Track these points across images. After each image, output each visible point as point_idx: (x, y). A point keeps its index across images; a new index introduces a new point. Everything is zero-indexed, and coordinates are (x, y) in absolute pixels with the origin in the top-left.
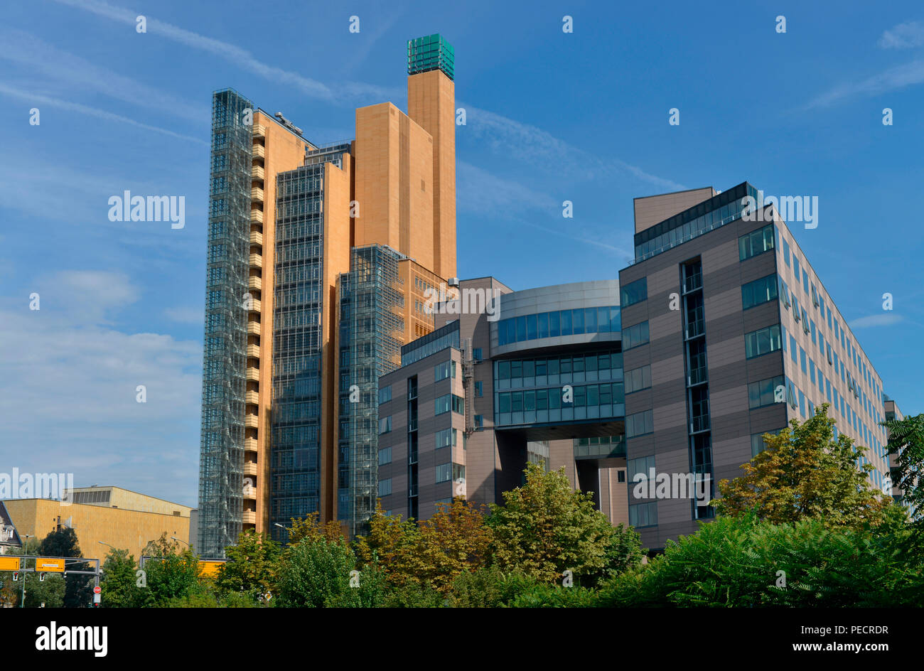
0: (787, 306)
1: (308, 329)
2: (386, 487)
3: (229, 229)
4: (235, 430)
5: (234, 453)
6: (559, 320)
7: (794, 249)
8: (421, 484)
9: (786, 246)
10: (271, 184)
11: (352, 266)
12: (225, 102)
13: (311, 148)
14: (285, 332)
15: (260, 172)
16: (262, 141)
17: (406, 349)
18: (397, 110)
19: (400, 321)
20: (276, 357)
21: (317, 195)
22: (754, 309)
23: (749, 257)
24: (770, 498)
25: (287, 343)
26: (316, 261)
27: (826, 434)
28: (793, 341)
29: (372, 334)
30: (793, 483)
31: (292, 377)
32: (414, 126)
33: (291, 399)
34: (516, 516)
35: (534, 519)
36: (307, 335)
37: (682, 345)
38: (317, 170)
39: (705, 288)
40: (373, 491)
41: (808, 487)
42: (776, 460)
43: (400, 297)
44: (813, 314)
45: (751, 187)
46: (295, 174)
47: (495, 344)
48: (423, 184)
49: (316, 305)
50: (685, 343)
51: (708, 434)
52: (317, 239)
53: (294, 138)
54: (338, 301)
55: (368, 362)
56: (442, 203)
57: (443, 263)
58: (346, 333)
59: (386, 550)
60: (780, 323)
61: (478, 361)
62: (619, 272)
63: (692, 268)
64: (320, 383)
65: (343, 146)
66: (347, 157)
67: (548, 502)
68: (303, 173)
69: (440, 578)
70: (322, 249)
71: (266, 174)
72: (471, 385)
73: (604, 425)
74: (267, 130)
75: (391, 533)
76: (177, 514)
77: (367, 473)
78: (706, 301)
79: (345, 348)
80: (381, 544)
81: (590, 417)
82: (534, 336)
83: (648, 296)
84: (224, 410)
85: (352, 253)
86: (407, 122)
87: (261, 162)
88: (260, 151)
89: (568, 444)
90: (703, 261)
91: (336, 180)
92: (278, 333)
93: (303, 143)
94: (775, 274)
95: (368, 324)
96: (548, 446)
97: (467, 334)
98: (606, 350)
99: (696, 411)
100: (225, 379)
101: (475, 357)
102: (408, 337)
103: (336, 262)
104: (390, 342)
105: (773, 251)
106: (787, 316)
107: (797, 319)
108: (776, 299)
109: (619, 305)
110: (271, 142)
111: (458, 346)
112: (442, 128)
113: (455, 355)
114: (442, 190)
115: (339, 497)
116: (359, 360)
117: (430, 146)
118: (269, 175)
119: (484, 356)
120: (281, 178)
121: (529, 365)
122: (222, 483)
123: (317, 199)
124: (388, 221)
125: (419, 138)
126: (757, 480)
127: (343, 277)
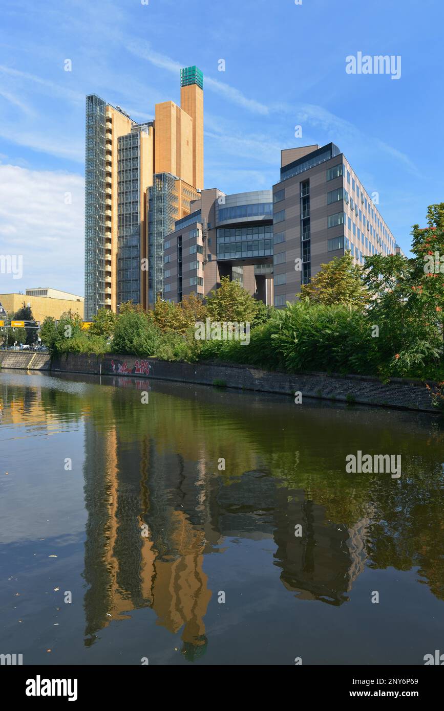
0: (347, 203)
1: (133, 213)
2: (168, 288)
3: (96, 165)
4: (101, 261)
5: (101, 272)
6: (245, 209)
7: (353, 176)
8: (183, 286)
9: (349, 174)
10: (115, 142)
11: (154, 182)
12: (92, 101)
13: (134, 124)
14: (123, 215)
15: (109, 136)
16: (110, 121)
17: (178, 223)
18: (175, 105)
19: (176, 210)
20: (119, 227)
21: (137, 147)
22: (332, 204)
23: (331, 180)
24: (322, 292)
25: (126, 220)
26: (137, 181)
27: (349, 264)
28: (349, 220)
29: (163, 216)
30: (332, 286)
31: (126, 236)
32: (183, 113)
33: (126, 247)
34: (216, 301)
35: (225, 303)
36: (130, 217)
37: (299, 221)
38: (137, 135)
39: (311, 194)
40: (164, 290)
41: (338, 289)
42: (326, 275)
43: (176, 198)
44: (360, 207)
45: (334, 145)
46: (126, 137)
47: (217, 221)
48: (188, 142)
49: (137, 202)
50: (301, 220)
51: (309, 263)
52: (137, 169)
53: (126, 119)
54: (147, 200)
55: (161, 229)
56: (197, 151)
57: (197, 181)
58: (151, 216)
59: (161, 317)
60: (343, 211)
61: (210, 229)
62: (273, 186)
63: (305, 184)
64: (139, 239)
65: (149, 123)
66: (151, 128)
67: (231, 295)
68: (130, 137)
69: (184, 329)
70: (139, 175)
71: (113, 137)
72: (207, 241)
73: (266, 259)
74: (113, 115)
75: (164, 309)
76: (78, 300)
77: (161, 281)
78: (311, 200)
79: (150, 223)
80: (160, 314)
81: (260, 255)
82: (235, 217)
83: (286, 197)
84: (95, 252)
85: (154, 176)
86: (180, 111)
87: (110, 131)
88: (109, 125)
89: (252, 267)
90: (310, 181)
91: (146, 138)
92: (119, 215)
93: (130, 121)
94: (342, 187)
95: (161, 211)
96: (242, 269)
97: (205, 217)
98: (267, 223)
100: (95, 237)
101: (208, 227)
102: (179, 216)
103: (147, 181)
104: (171, 219)
105: (341, 176)
106: (347, 208)
107: (352, 209)
108: (342, 200)
109: (272, 202)
110: (114, 121)
111: (200, 222)
112: (197, 114)
113: (199, 226)
114: (197, 145)
115: (149, 294)
116: (156, 228)
117: (191, 123)
118: (114, 137)
119: (212, 226)
120: (119, 139)
121: (233, 231)
122: (95, 286)
123: (137, 150)
124: (171, 160)
125: (186, 118)
126: (317, 285)
127: (150, 188)
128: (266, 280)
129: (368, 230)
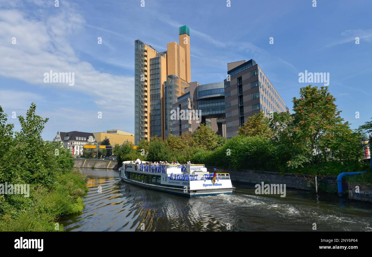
0: (261, 88)
1: (157, 94)
2: (175, 129)
3: (139, 72)
4: (142, 117)
5: (142, 122)
6: (211, 91)
7: (263, 74)
8: (182, 128)
9: (261, 74)
10: (148, 61)
11: (167, 79)
12: (137, 43)
13: (157, 53)
14: (153, 95)
15: (146, 58)
16: (146, 51)
17: (179, 98)
18: (176, 43)
19: (178, 92)
20: (151, 100)
21: (159, 63)
22: (253, 88)
23: (252, 76)
24: (249, 131)
25: (153, 97)
26: (159, 79)
27: (262, 117)
28: (262, 95)
29: (171, 95)
30: (254, 128)
31: (154, 105)
33: (154, 110)
34: (198, 135)
35: (202, 136)
36: (156, 96)
37: (238, 97)
38: (159, 58)
39: (243, 83)
40: (173, 130)
41: (257, 129)
42: (251, 122)
43: (178, 86)
44: (267, 89)
45: (253, 60)
46: (154, 59)
47: (198, 97)
48: (183, 60)
49: (159, 89)
51: (243, 117)
52: (159, 74)
53: (154, 50)
54: (164, 87)
55: (171, 101)
56: (187, 65)
57: (188, 78)
58: (166, 95)
59: (172, 143)
60: (259, 91)
61: (194, 101)
62: (224, 80)
63: (240, 79)
64: (161, 106)
65: (164, 52)
66: (166, 54)
67: (205, 133)
68: (155, 58)
69: (182, 149)
70: (160, 76)
71: (147, 59)
72: (193, 106)
73: (222, 115)
74: (147, 49)
75: (172, 139)
76: (132, 135)
77: (171, 126)
78: (243, 87)
79: (166, 98)
80: (171, 142)
81: (219, 113)
82: (206, 95)
83: (231, 85)
84: (140, 112)
85: (167, 76)
86: (179, 46)
87: (146, 56)
88: (146, 53)
89: (215, 119)
90: (242, 77)
91: (163, 60)
92: (151, 95)
93: (156, 52)
94: (258, 80)
95: (171, 93)
96: (211, 119)
97: (192, 95)
98: (222, 98)
99: (241, 111)
100: (139, 106)
101: (194, 100)
102: (179, 95)
103: (164, 79)
104: (175, 96)
105: (257, 75)
106: (261, 90)
107: (263, 91)
108: (258, 86)
109: (224, 87)
110: (148, 51)
111: (189, 97)
112: (187, 47)
113: (189, 99)
114: (187, 62)
115: (165, 132)
116: (169, 101)
117: (184, 51)
118: (148, 59)
119: (195, 100)
120: (151, 60)
121: (205, 101)
122: (140, 129)
123: (159, 64)
124: (175, 69)
125: (182, 50)
126: (247, 127)
127: (165, 82)
128: (223, 125)
129: (272, 100)
